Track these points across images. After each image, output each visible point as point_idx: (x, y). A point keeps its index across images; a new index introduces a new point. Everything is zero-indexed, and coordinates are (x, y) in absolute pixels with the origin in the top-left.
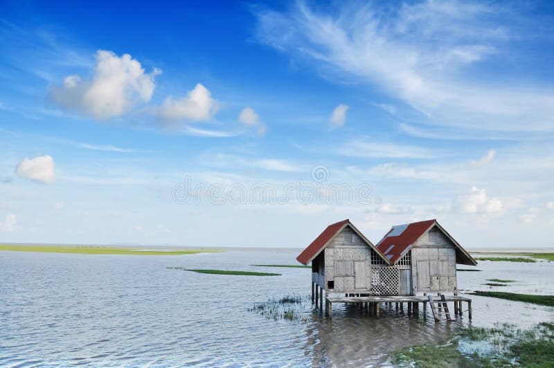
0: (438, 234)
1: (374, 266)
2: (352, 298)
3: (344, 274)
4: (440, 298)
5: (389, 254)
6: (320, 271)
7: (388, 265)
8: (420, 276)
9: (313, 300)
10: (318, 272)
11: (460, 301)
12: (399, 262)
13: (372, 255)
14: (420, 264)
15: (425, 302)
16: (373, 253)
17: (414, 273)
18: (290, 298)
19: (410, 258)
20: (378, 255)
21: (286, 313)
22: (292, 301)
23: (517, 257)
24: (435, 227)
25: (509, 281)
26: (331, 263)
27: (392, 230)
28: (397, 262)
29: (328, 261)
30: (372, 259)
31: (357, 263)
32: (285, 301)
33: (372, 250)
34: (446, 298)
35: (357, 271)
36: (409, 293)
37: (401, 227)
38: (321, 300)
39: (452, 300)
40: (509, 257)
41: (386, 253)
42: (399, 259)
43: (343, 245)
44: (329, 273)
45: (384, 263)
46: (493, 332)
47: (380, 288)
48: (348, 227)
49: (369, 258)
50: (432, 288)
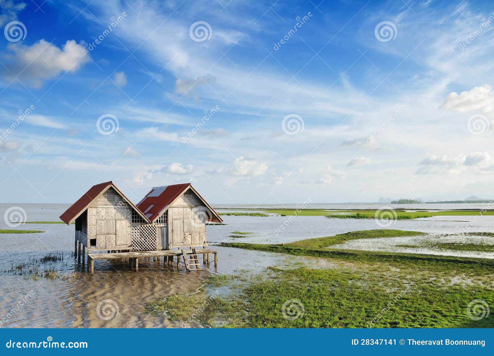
0: (191, 196)
1: (135, 224)
2: (113, 254)
3: (106, 232)
4: (192, 252)
5: (148, 212)
6: (83, 230)
7: (147, 223)
8: (175, 232)
9: (76, 257)
10: (81, 230)
11: (208, 253)
12: (157, 221)
13: (133, 214)
14: (175, 222)
15: (178, 255)
16: (134, 213)
17: (170, 230)
18: (52, 256)
19: (167, 217)
20: (138, 214)
21: (46, 271)
22: (54, 259)
23: (255, 212)
24: (190, 189)
25: (247, 233)
26: (94, 222)
27: (153, 190)
28: (155, 220)
29: (91, 220)
30: (133, 218)
31: (118, 222)
32: (47, 259)
33: (133, 210)
34: (197, 251)
35: (118, 229)
36: (165, 247)
37: (161, 188)
38: (84, 257)
39: (202, 253)
40: (249, 212)
41: (146, 212)
42: (157, 218)
43: (106, 205)
44: (92, 232)
45: (144, 221)
46: (232, 278)
47: (140, 244)
48: (111, 188)
49: (130, 217)
50: (185, 243)
